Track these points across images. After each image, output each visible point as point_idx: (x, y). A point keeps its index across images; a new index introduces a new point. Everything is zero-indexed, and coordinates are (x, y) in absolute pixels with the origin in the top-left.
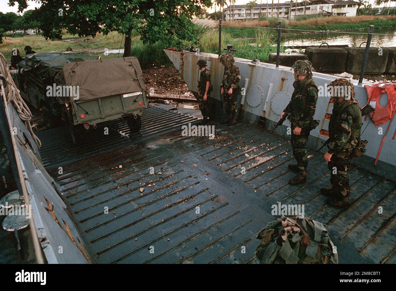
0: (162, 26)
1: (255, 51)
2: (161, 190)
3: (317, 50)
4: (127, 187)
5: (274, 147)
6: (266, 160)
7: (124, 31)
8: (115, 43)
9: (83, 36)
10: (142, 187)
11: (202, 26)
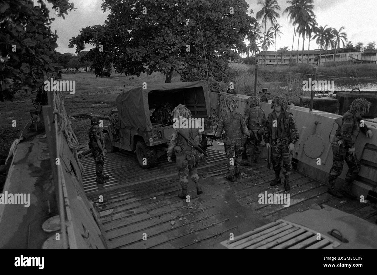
0: (201, 68)
1: (286, 95)
2: (192, 225)
3: (349, 95)
4: (159, 219)
5: (305, 189)
6: (296, 202)
7: (166, 72)
8: (155, 82)
9: (129, 75)
10: (173, 220)
11: (236, 69)
